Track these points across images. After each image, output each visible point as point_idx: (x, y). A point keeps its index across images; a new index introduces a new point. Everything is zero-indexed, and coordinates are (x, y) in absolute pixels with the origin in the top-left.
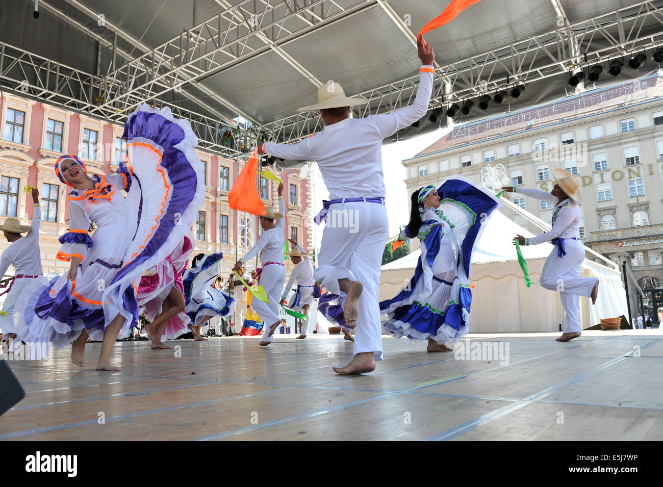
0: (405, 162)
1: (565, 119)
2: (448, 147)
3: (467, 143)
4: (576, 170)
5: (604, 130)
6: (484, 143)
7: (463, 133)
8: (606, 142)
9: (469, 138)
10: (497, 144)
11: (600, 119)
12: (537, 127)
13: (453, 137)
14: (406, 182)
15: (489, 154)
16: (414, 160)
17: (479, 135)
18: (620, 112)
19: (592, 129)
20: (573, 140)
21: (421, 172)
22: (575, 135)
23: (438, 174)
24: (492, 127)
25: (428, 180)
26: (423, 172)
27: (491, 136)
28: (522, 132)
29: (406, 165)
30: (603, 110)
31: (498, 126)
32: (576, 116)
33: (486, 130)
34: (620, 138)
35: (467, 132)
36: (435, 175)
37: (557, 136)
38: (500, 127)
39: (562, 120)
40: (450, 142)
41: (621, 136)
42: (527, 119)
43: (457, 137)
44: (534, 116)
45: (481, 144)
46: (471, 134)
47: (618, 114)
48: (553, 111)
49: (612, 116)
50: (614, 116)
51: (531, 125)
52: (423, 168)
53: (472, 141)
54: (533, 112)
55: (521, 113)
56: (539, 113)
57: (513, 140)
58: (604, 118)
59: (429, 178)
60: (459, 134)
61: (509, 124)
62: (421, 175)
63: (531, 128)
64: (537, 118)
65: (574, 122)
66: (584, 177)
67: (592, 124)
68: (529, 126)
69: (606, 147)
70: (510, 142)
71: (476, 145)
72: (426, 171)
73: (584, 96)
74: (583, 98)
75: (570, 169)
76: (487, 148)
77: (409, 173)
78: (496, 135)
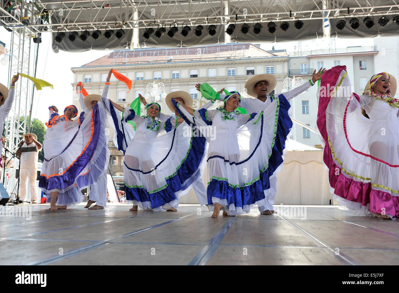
0: (74, 69)
1: (194, 60)
2: (109, 64)
3: (124, 64)
4: (197, 96)
5: (217, 72)
6: (137, 66)
7: (122, 55)
8: (217, 81)
9: (126, 60)
10: (146, 68)
11: (216, 64)
12: (175, 62)
13: (114, 57)
14: (73, 85)
15: (140, 75)
16: (81, 69)
17: (134, 59)
18: (228, 62)
19: (210, 70)
20: (197, 75)
21: (86, 80)
22: (199, 72)
23: (99, 83)
24: (144, 55)
25: (91, 86)
26: (87, 80)
27: (142, 62)
28: (165, 63)
29: (74, 72)
30: (217, 59)
31: (148, 55)
32: (201, 59)
33: (139, 56)
34: (226, 79)
35: (125, 55)
36: (97, 83)
37: (187, 70)
38: (150, 56)
39: (192, 60)
40: (111, 60)
41: (227, 78)
42: (169, 55)
43: (117, 57)
44: (174, 54)
45: (135, 66)
46: (128, 57)
47: (227, 63)
48: (187, 53)
49: (223, 64)
50: (224, 64)
51: (171, 60)
52: (88, 76)
53: (128, 63)
54: (173, 51)
55: (165, 50)
56: (178, 52)
57: (158, 68)
58: (218, 64)
59: (92, 85)
60: (119, 55)
61: (156, 55)
62: (85, 82)
63: (171, 62)
64: (176, 55)
65: (200, 63)
66: (201, 102)
67: (210, 67)
68: (169, 60)
69: (217, 84)
70: (156, 69)
71: (131, 66)
72: (90, 79)
73: (208, 47)
74: (207, 48)
75: (193, 94)
76: (139, 70)
77: (76, 79)
78: (146, 61)
